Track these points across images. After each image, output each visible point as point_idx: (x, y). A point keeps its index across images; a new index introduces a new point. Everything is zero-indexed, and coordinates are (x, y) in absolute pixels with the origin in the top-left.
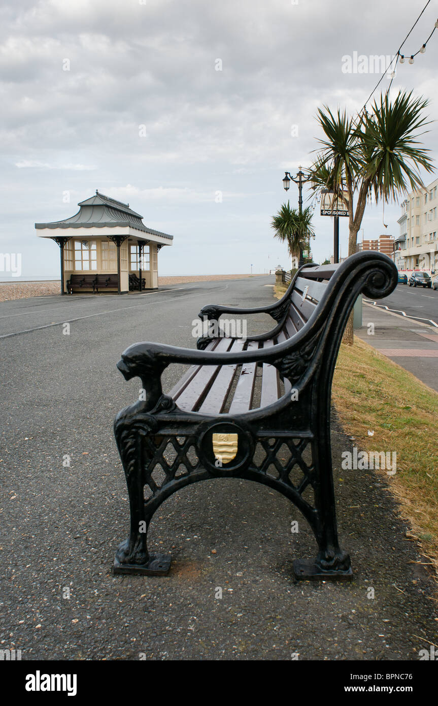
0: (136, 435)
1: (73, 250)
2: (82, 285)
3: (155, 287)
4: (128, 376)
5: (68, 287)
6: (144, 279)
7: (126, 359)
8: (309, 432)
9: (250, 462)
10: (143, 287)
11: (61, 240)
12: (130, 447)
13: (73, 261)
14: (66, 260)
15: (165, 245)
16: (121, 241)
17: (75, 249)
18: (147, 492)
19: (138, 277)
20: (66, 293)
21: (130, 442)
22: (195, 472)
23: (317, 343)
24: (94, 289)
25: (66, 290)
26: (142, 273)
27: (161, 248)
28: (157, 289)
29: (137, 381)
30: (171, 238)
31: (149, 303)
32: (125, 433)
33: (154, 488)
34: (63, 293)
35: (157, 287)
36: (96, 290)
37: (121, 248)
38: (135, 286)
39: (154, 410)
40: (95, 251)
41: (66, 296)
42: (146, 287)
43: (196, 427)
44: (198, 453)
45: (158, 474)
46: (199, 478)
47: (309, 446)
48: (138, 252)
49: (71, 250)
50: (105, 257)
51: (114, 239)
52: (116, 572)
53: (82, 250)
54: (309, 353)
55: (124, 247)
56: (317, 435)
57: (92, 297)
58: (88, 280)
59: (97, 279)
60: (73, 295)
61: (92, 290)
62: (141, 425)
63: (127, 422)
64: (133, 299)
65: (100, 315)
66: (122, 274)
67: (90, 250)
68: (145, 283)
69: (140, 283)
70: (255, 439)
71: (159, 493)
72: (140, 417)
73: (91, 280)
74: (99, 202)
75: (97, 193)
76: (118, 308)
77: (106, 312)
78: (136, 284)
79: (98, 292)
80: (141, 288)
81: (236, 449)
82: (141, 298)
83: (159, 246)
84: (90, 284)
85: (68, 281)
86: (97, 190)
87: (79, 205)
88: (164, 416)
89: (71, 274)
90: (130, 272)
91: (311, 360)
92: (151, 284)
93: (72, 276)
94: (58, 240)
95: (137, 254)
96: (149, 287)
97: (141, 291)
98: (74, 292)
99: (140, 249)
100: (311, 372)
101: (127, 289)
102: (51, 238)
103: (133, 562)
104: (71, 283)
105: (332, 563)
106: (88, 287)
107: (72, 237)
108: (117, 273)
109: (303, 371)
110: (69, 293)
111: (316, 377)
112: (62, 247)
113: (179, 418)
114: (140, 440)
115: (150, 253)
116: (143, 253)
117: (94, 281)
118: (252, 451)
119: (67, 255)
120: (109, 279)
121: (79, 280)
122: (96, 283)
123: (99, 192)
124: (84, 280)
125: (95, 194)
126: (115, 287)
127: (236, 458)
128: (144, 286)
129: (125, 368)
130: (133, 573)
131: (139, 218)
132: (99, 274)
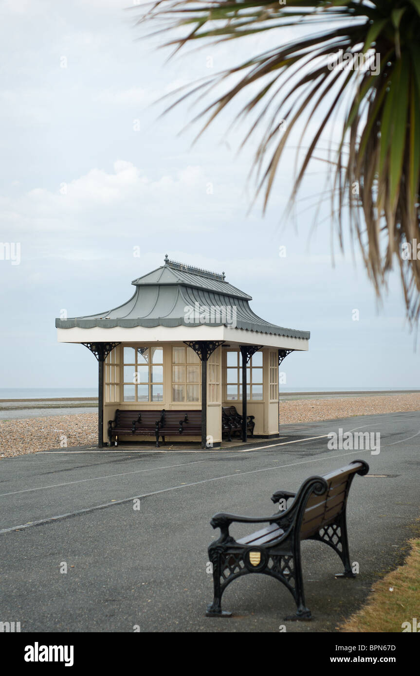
0: (218, 553)
1: (121, 365)
2: (136, 429)
3: (273, 431)
4: (215, 527)
5: (111, 434)
6: (252, 417)
7: (214, 520)
8: (291, 552)
9: (266, 566)
10: (248, 433)
11: (101, 349)
12: (215, 558)
13: (121, 384)
14: (108, 384)
15: (293, 350)
16: (210, 350)
17: (125, 362)
18: (222, 580)
19: (240, 413)
20: (106, 445)
21: (215, 556)
22: (242, 571)
23: (294, 514)
24: (158, 439)
25: (106, 439)
26: (248, 406)
27: (285, 356)
28: (277, 436)
29: (218, 530)
30: (304, 336)
31: (255, 469)
32: (213, 552)
33: (225, 577)
34: (102, 445)
35: (276, 432)
36: (161, 440)
37: (208, 363)
38: (235, 432)
39: (226, 542)
40: (161, 367)
41: (106, 451)
42: (255, 433)
43: (243, 550)
44: (244, 562)
45: (227, 572)
46: (244, 573)
47: (292, 559)
48: (241, 365)
49: (117, 365)
50: (179, 378)
51: (197, 346)
52: (207, 615)
53: (136, 365)
54: (291, 518)
55: (214, 361)
56: (295, 554)
57: (156, 454)
58: (147, 421)
59: (163, 420)
60: (119, 448)
61: (154, 439)
62: (220, 548)
63: (214, 547)
64: (229, 459)
65: (177, 491)
66: (209, 409)
67: (150, 364)
68: (253, 424)
69: (244, 425)
70: (268, 557)
71: (227, 580)
72: (219, 545)
73: (152, 421)
74: (170, 278)
75: (167, 261)
76: (203, 479)
77: (184, 485)
78: (236, 427)
79: (165, 444)
80: (245, 433)
81: (259, 559)
82: (243, 459)
83: (282, 353)
84: (150, 428)
85: (110, 423)
86: (167, 256)
87: (133, 283)
88: (229, 545)
89: (116, 408)
90: (225, 402)
91: (292, 522)
92: (265, 426)
93: (118, 412)
94: (94, 347)
95: (238, 367)
96: (261, 433)
97: (244, 441)
98: (122, 443)
99: (245, 362)
100: (291, 527)
101: (219, 439)
102: (83, 343)
103: (214, 611)
104: (116, 426)
105: (301, 613)
106: (145, 434)
107: (120, 343)
108: (200, 408)
109: (289, 526)
110: (113, 444)
111: (294, 529)
112: (101, 360)
113: (236, 546)
114: (219, 555)
115: (264, 367)
116: (251, 367)
117: (157, 424)
118: (267, 562)
119: (111, 375)
120: (186, 420)
121: (130, 420)
122: (162, 427)
123: (170, 258)
124: (140, 420)
125: (163, 264)
126: (196, 435)
127: (260, 563)
128: (252, 431)
129: (213, 523)
130: (214, 616)
131: (243, 301)
132: (167, 409)
